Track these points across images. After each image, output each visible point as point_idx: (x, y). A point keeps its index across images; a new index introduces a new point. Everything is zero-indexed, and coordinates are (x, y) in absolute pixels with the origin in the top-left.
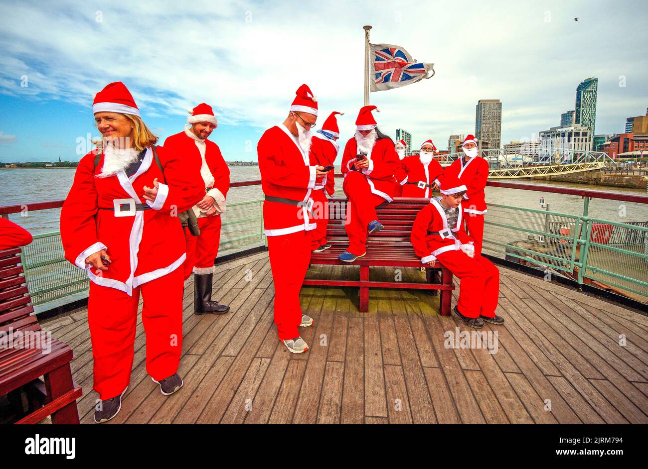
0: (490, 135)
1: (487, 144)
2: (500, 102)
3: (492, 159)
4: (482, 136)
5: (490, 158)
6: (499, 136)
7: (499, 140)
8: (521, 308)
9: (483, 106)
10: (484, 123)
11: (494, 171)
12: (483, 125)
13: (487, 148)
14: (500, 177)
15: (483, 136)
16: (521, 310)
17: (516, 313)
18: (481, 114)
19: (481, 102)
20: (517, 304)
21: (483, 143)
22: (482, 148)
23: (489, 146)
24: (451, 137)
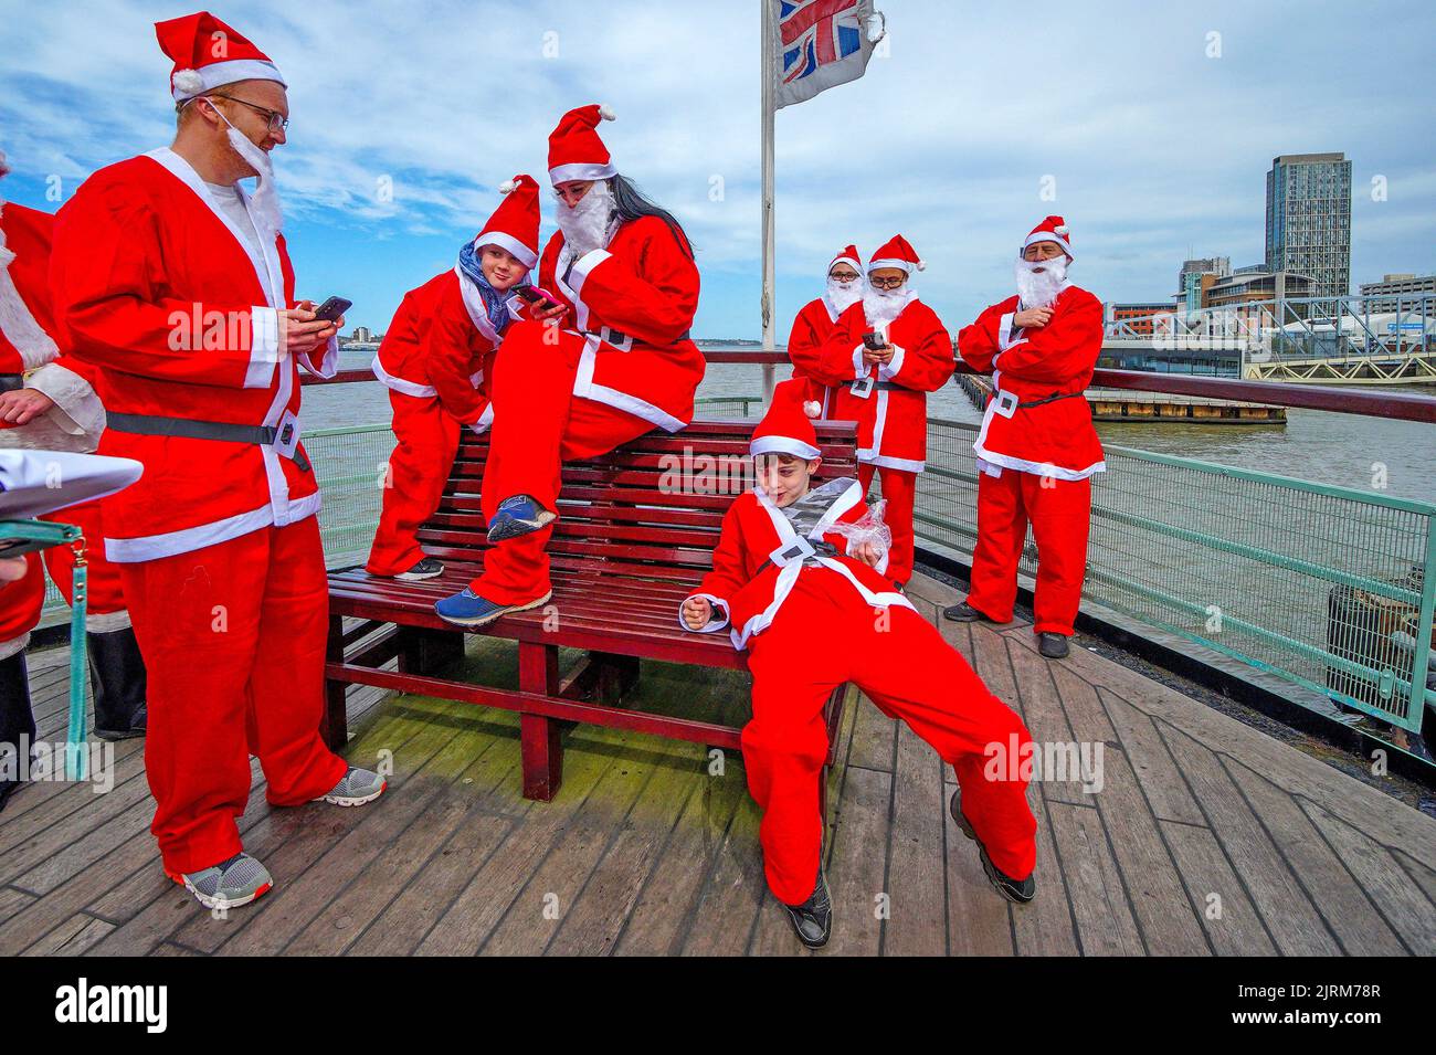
0: (1314, 258)
1: (1303, 283)
2: (1346, 159)
3: (1317, 328)
4: (1286, 261)
5: (1312, 323)
6: (1346, 259)
7: (1343, 271)
8: (1137, 862)
9: (1288, 172)
10: (1293, 223)
11: (1324, 362)
12: (1290, 230)
13: (1307, 295)
14: (1344, 379)
15: (1292, 262)
16: (1129, 870)
17: (1099, 886)
18: (1282, 194)
19: (1281, 164)
20: (1129, 841)
21: (1290, 281)
22: (1287, 296)
23: (1312, 289)
24: (1187, 265)
